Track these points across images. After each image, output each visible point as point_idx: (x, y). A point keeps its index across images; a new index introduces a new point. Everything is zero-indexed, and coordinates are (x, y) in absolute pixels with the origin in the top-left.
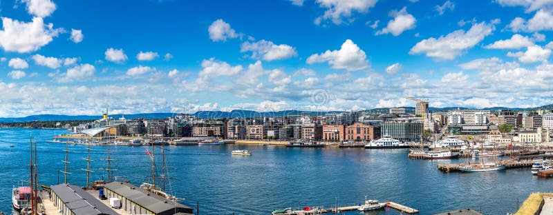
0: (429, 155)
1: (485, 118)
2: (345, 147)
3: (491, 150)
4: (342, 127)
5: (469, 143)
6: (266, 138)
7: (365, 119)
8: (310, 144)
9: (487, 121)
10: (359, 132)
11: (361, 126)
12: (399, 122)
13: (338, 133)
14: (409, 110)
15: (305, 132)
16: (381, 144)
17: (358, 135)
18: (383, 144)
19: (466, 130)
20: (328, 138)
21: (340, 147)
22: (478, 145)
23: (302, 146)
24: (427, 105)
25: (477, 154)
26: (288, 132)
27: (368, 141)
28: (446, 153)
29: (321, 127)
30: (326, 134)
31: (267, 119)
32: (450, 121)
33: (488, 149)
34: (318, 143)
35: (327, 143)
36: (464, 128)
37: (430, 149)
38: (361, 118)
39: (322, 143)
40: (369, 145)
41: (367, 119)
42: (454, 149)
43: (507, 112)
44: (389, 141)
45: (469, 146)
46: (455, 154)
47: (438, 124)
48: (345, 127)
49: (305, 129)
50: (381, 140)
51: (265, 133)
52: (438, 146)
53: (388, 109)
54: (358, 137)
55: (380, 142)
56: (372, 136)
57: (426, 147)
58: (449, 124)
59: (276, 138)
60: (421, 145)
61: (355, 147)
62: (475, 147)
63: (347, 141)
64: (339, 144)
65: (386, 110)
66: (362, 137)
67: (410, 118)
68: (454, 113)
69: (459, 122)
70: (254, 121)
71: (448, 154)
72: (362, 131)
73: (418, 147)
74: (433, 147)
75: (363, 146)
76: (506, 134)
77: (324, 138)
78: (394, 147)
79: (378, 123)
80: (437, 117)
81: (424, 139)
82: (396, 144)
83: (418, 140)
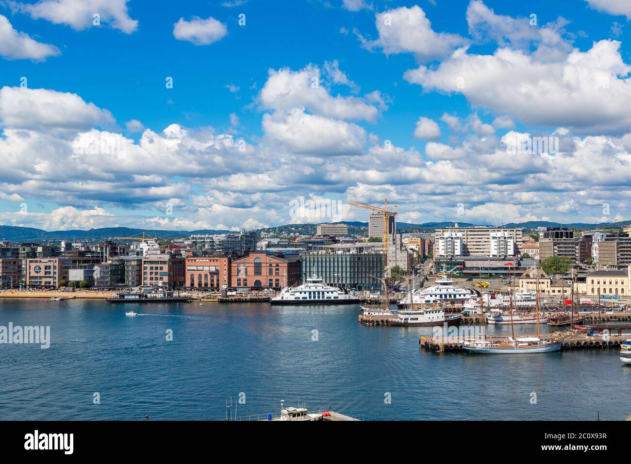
0: (401, 317)
1: (511, 243)
2: (232, 302)
3: (529, 309)
4: (224, 261)
5: (479, 295)
6: (66, 285)
7: (268, 246)
8: (159, 296)
9: (517, 251)
10: (258, 271)
11: (263, 259)
12: (340, 252)
13: (217, 273)
14: (355, 228)
15: (148, 271)
16: (303, 295)
17: (258, 278)
18: (307, 295)
19: (472, 268)
20: (196, 285)
21: (221, 302)
22: (500, 300)
23: (143, 301)
24: (391, 219)
25: (498, 318)
26: (113, 272)
27: (278, 289)
28: (435, 315)
29: (182, 262)
30: (192, 275)
31: (69, 246)
32: (440, 250)
33: (521, 309)
34: (176, 294)
35: (195, 295)
36: (468, 264)
37: (401, 307)
38: (262, 244)
39: (183, 294)
40: (278, 298)
41: (274, 246)
42: (449, 306)
43: (558, 232)
44: (320, 289)
45: (482, 302)
46: (454, 316)
47: (415, 255)
48: (230, 263)
49: (148, 266)
50: (302, 287)
51: (64, 275)
52: (417, 299)
53: (313, 227)
54: (258, 283)
55: (301, 291)
56: (284, 281)
57: (393, 302)
58: (436, 255)
59: (89, 284)
60: (383, 298)
61: (252, 301)
62: (494, 303)
63: (235, 289)
64: (219, 296)
65: (308, 228)
66: (264, 282)
67: (358, 245)
68: (447, 234)
69: (458, 252)
70: (40, 249)
71: (440, 316)
72: (265, 271)
73: (377, 302)
74: (408, 302)
75: (267, 300)
76: (558, 277)
77: (188, 284)
78: (329, 302)
79: (296, 253)
80: (412, 243)
81: (389, 287)
82: (332, 296)
83: (376, 287)
